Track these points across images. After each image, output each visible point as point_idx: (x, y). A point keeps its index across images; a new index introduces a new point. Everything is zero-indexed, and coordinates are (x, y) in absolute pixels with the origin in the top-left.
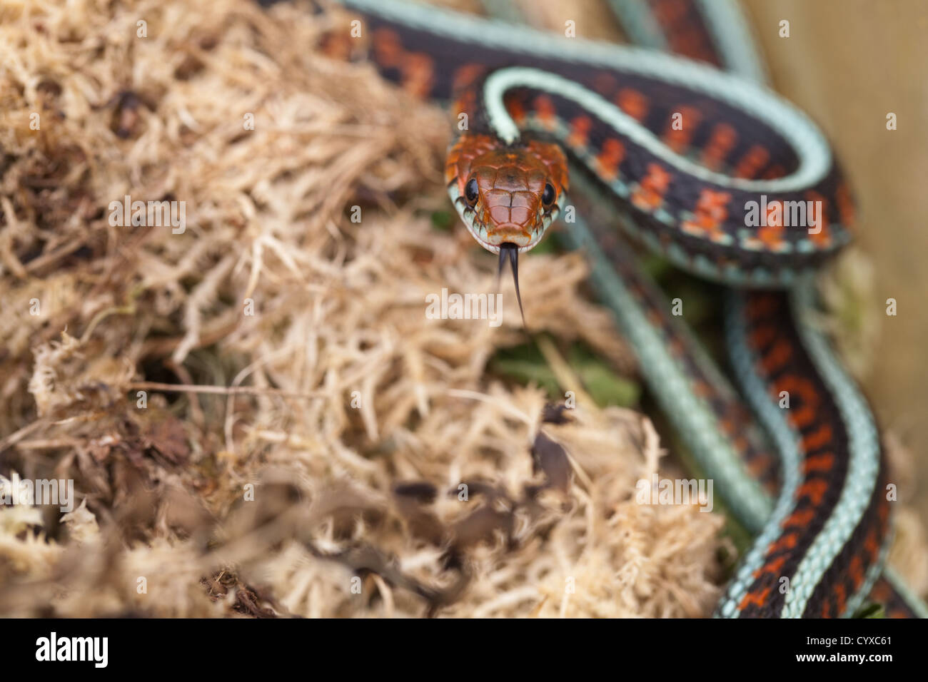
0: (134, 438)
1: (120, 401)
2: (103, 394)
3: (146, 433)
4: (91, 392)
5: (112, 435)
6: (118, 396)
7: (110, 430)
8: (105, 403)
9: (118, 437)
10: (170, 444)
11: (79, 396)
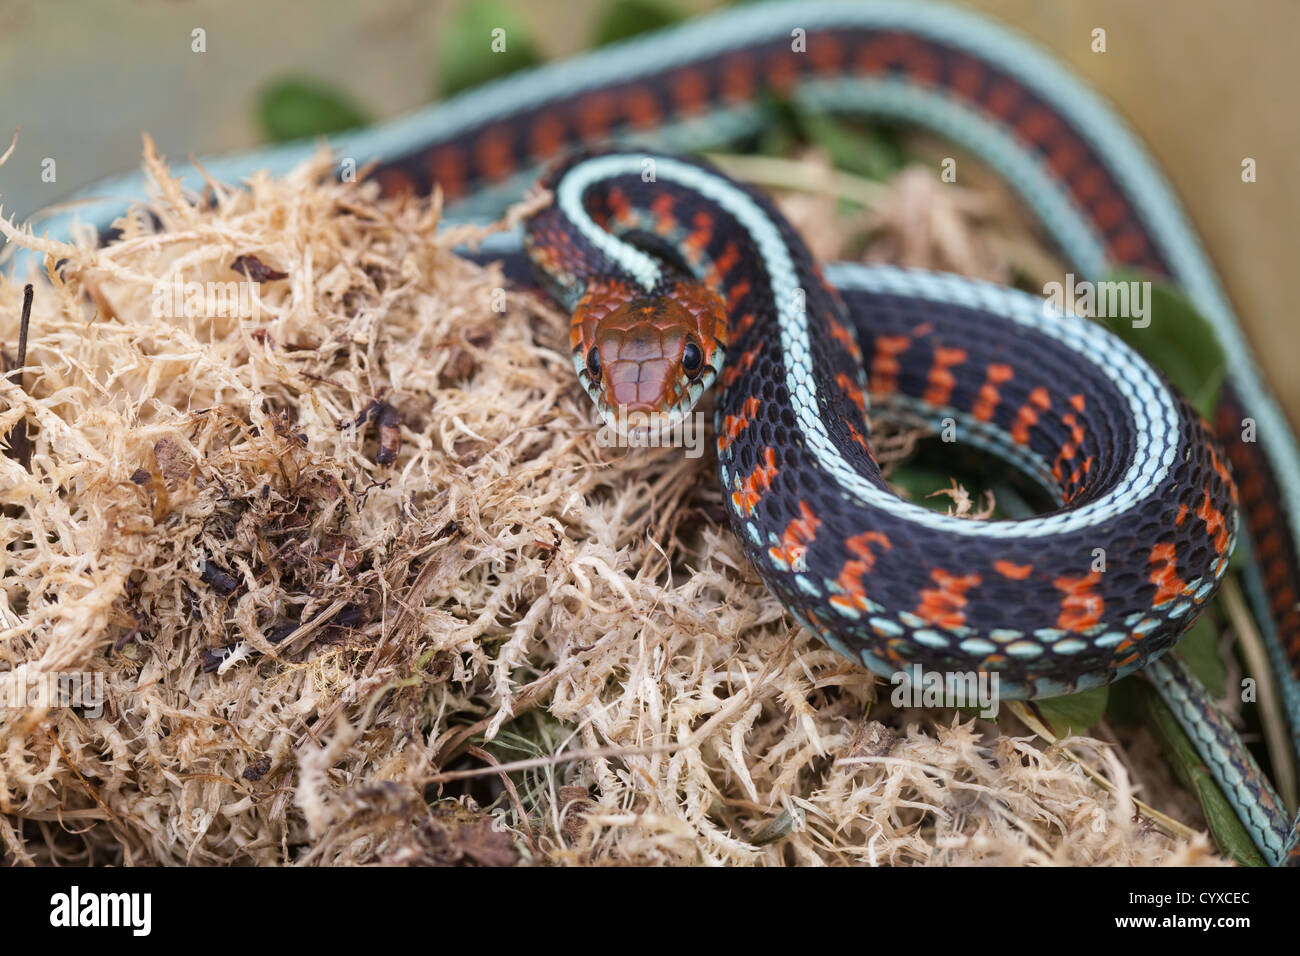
0: (439, 848)
1: (415, 802)
2: (390, 796)
3: (454, 840)
4: (377, 795)
5: (410, 846)
6: (412, 794)
7: (407, 843)
8: (396, 806)
9: (418, 848)
10: (488, 850)
11: (361, 804)
